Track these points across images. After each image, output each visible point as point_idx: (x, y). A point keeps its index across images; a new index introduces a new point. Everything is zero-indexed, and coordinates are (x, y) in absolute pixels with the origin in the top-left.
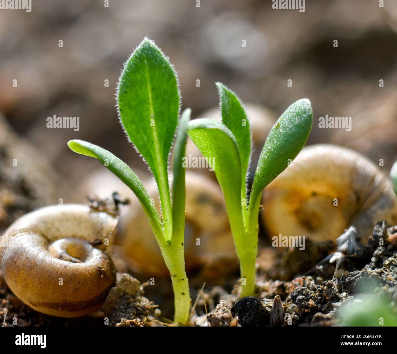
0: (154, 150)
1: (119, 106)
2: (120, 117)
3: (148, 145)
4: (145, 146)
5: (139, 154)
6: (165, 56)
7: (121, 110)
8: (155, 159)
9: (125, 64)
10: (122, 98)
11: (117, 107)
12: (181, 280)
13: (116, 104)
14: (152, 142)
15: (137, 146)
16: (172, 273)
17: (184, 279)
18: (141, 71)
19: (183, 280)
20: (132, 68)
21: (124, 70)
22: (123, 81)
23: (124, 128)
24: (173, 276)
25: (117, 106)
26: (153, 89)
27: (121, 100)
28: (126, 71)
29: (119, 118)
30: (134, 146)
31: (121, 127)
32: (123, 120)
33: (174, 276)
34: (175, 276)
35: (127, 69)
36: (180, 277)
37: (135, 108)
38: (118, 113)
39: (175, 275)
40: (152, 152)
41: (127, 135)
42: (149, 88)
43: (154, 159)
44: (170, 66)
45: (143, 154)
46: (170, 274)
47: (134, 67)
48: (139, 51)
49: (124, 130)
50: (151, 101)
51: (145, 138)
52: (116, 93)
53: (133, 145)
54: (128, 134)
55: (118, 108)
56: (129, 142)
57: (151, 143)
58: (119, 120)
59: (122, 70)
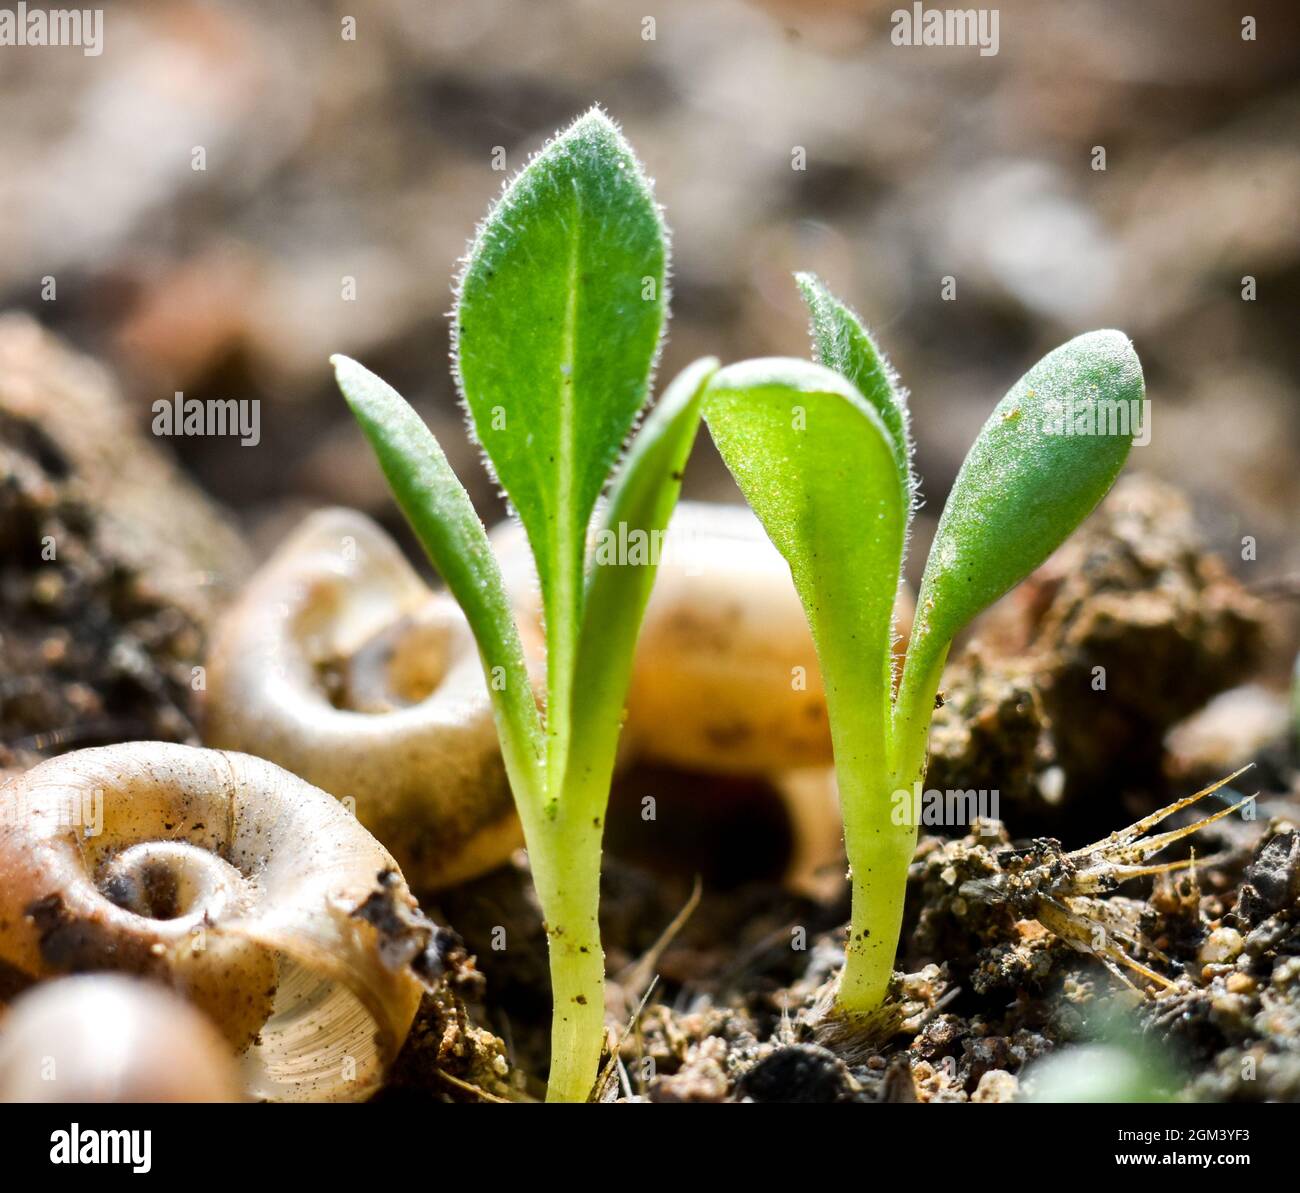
0: (552, 486)
1: (461, 316)
2: (455, 353)
3: (535, 464)
4: (524, 464)
5: (498, 488)
6: (644, 171)
7: (463, 330)
8: (551, 518)
9: (508, 184)
10: (473, 291)
11: (453, 319)
12: (577, 949)
13: (450, 309)
14: (552, 459)
15: (495, 459)
16: (550, 922)
17: (589, 950)
18: (557, 213)
19: (584, 950)
20: (529, 198)
21: (501, 201)
22: (489, 238)
23: (462, 392)
24: (552, 933)
25: (452, 314)
26: (586, 280)
27: (469, 298)
28: (507, 207)
29: (451, 355)
30: (483, 457)
31: (454, 387)
32: (465, 362)
33: (557, 933)
34: (559, 932)
35: (511, 199)
36: (576, 940)
37: (514, 332)
38: (452, 339)
39: (557, 929)
40: (544, 492)
41: (468, 418)
42: (573, 274)
43: (548, 515)
44: (651, 209)
45: (512, 491)
46: (543, 923)
47: (534, 196)
48: (561, 148)
49: (461, 399)
50: (570, 318)
51: (530, 438)
52: (459, 275)
53: (484, 453)
54: (474, 412)
55: (456, 324)
56: (471, 442)
57: (548, 459)
58: (450, 361)
59: (496, 202)
